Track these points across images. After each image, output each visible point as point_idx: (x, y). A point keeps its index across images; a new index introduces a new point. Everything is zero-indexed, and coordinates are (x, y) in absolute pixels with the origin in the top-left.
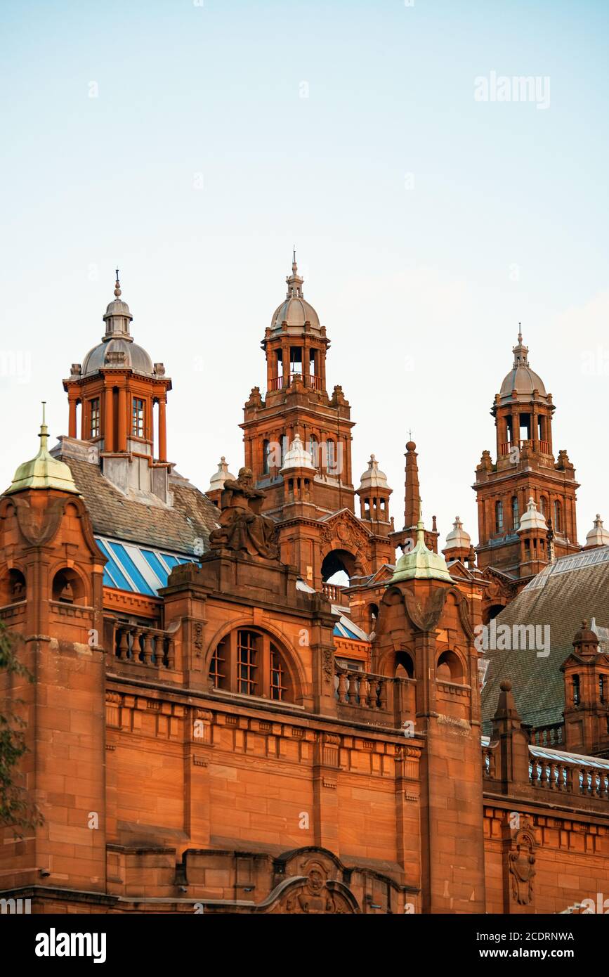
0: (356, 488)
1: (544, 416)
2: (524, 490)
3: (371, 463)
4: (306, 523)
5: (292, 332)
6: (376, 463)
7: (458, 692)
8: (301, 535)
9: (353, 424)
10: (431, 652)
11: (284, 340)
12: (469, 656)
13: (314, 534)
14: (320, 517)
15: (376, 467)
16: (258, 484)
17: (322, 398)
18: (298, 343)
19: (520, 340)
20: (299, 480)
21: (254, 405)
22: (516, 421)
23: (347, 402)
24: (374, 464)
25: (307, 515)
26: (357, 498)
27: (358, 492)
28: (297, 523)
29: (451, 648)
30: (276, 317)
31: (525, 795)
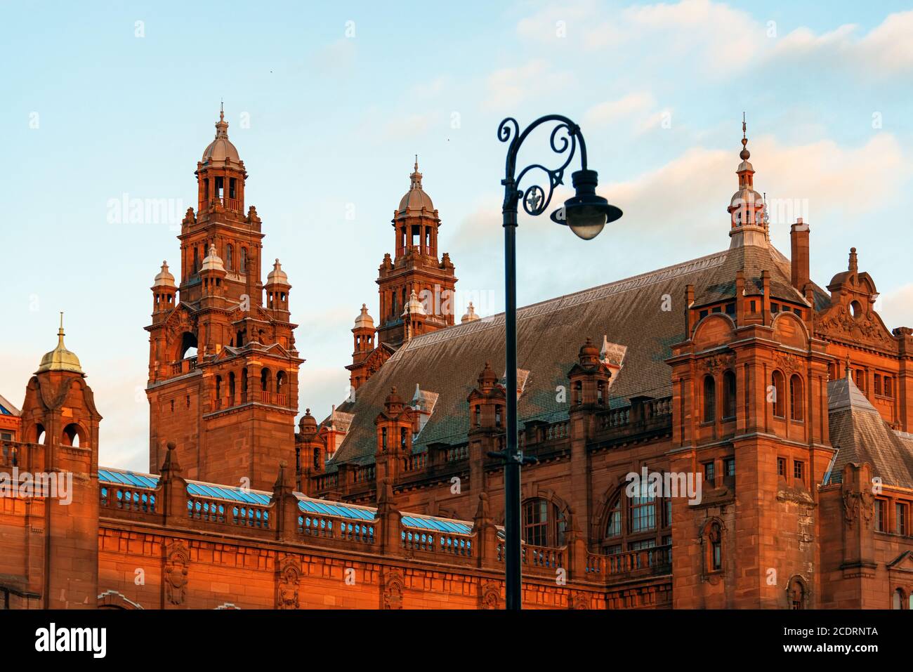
0: (264, 285)
1: (431, 227)
2: (411, 284)
3: (275, 265)
4: (216, 312)
5: (215, 165)
6: (280, 265)
7: (80, 453)
8: (212, 321)
9: (263, 236)
10: (57, 424)
11: (209, 172)
12: (91, 427)
13: (223, 319)
14: (228, 307)
15: (280, 269)
16: (190, 281)
17: (238, 216)
18: (220, 174)
19: (416, 168)
20: (212, 279)
21: (189, 221)
22: (409, 230)
23: (259, 219)
24: (278, 267)
25: (217, 306)
26: (264, 291)
27: (266, 287)
28: (208, 311)
29: (76, 421)
30: (206, 153)
31: (182, 525)
